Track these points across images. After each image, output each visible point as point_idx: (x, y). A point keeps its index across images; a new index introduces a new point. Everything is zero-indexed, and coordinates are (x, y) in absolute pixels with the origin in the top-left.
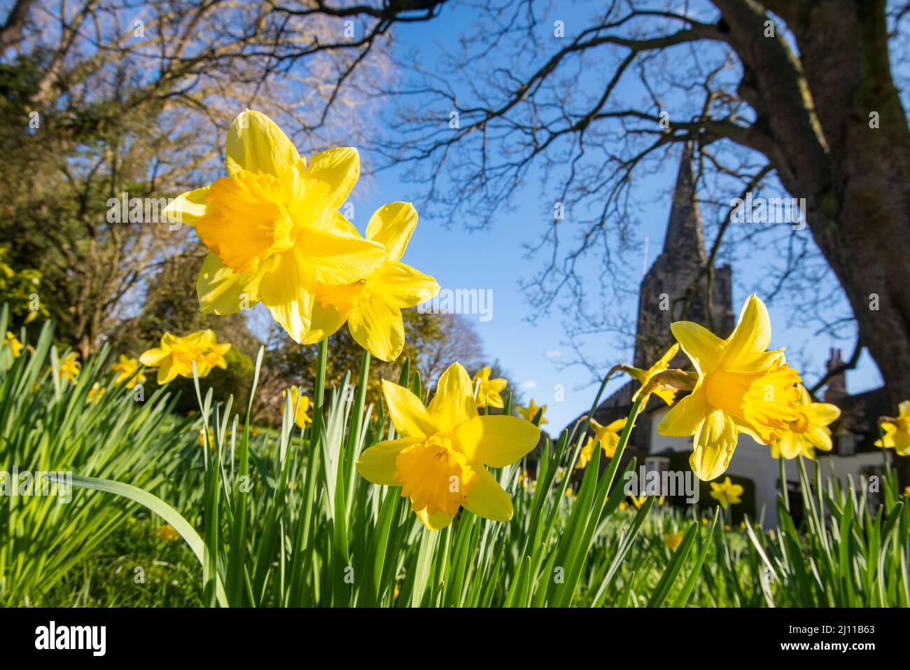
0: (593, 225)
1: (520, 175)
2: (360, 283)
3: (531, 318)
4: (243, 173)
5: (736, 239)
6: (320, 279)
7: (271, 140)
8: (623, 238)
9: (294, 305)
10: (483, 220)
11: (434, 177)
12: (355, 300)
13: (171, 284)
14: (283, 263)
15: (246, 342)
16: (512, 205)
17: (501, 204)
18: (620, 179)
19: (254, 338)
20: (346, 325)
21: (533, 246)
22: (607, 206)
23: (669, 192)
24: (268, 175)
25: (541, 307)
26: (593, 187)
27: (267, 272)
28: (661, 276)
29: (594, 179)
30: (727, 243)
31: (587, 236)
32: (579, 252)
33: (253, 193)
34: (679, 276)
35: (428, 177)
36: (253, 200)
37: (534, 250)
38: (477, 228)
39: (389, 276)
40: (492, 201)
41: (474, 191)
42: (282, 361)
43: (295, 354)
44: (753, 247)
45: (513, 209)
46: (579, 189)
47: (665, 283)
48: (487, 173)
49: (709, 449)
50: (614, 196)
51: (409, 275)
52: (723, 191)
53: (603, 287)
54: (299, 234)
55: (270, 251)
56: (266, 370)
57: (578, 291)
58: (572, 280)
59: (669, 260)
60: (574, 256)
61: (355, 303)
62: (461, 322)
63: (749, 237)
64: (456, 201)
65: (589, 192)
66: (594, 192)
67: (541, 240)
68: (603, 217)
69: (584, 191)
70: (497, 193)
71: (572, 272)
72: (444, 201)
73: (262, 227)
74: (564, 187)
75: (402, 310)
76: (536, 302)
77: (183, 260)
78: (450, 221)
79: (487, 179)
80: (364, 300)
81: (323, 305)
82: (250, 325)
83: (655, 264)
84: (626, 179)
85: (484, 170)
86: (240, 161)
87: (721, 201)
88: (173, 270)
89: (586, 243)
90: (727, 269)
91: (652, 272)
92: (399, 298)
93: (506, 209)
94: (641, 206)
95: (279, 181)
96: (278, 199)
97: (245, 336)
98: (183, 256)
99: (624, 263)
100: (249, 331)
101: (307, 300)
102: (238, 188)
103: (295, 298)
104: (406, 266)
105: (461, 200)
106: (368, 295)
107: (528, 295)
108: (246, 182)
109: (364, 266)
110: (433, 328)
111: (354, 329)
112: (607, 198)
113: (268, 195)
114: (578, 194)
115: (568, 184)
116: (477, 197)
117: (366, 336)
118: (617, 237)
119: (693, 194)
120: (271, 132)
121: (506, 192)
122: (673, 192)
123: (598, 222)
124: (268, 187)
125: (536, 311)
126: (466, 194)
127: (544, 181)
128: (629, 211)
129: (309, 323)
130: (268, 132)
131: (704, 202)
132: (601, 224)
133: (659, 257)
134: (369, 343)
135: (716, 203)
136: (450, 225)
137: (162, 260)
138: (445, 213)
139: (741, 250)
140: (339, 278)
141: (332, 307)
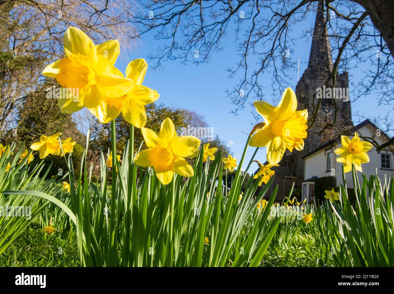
0: (267, 55)
1: (223, 29)
2: (125, 96)
3: (234, 111)
4: (73, 55)
5: (348, 56)
6: (108, 96)
7: (82, 39)
8: (284, 61)
9: (99, 107)
10: (204, 57)
11: (174, 35)
12: (123, 103)
13: (32, 108)
14: (92, 90)
15: (78, 137)
16: (219, 47)
17: (213, 47)
18: (281, 26)
19: (82, 134)
20: (121, 113)
21: (233, 70)
22: (274, 43)
23: (310, 32)
24: (83, 55)
25: (239, 104)
26: (266, 32)
27: (86, 95)
28: (308, 81)
29: (266, 28)
30: (344, 60)
31: (264, 62)
32: (259, 72)
33: (77, 63)
34: (318, 81)
35: (170, 35)
36: (78, 66)
37: (234, 72)
38: (201, 62)
39: (137, 92)
40: (209, 46)
41: (198, 40)
42: (99, 146)
43: (106, 141)
44: (359, 61)
45: (221, 49)
46: (258, 34)
47: (310, 85)
48: (204, 29)
49: (274, 152)
50: (278, 37)
51: (147, 90)
52: (341, 29)
53: (274, 90)
54: (97, 78)
55: (87, 86)
56: (91, 151)
57: (260, 95)
58: (256, 88)
59: (312, 72)
60: (257, 74)
61: (124, 104)
62: (196, 116)
63: (356, 55)
64: (188, 47)
65: (264, 36)
66: (266, 35)
67: (238, 66)
68: (272, 50)
69: (261, 35)
70: (211, 41)
71: (256, 83)
72: (181, 48)
73: (82, 76)
74: (249, 34)
75: (145, 106)
76: (237, 102)
77: (37, 95)
78: (186, 60)
79: (205, 33)
80: (127, 102)
81: (110, 106)
82: (79, 128)
83: (303, 75)
84: (285, 25)
85: (202, 28)
86: (70, 49)
87: (339, 35)
88: (32, 101)
89: (263, 66)
90: (345, 74)
91: (302, 80)
92: (142, 101)
93: (217, 49)
94: (293, 41)
95: (88, 58)
96: (88, 65)
97: (77, 134)
98: (36, 92)
99: (286, 75)
100: (79, 131)
101: (104, 105)
102: (71, 61)
103: (99, 105)
104: (145, 87)
105: (190, 47)
106: (128, 100)
107: (232, 98)
108: (74, 59)
109: (126, 89)
110: (180, 121)
111: (124, 115)
112: (274, 39)
113: (84, 63)
114: (257, 37)
115: (251, 32)
116: (200, 44)
117: (130, 118)
118: (281, 61)
119: (324, 31)
120: (81, 35)
121: (216, 39)
122: (312, 32)
123: (270, 53)
124: (83, 60)
125: (237, 107)
126: (193, 43)
127: (237, 31)
128: (287, 45)
129: (106, 114)
130: (80, 35)
131: (330, 36)
132: (271, 54)
133: (306, 71)
134: (132, 121)
135: (337, 36)
136: (186, 62)
137: (25, 96)
138: (182, 56)
139: (352, 62)
140: (116, 95)
141: (114, 106)
